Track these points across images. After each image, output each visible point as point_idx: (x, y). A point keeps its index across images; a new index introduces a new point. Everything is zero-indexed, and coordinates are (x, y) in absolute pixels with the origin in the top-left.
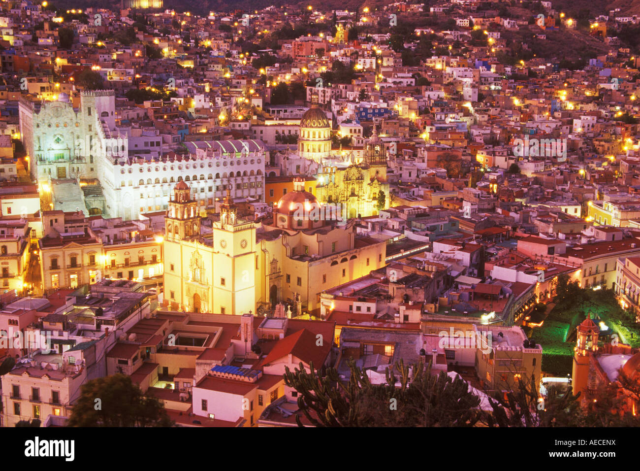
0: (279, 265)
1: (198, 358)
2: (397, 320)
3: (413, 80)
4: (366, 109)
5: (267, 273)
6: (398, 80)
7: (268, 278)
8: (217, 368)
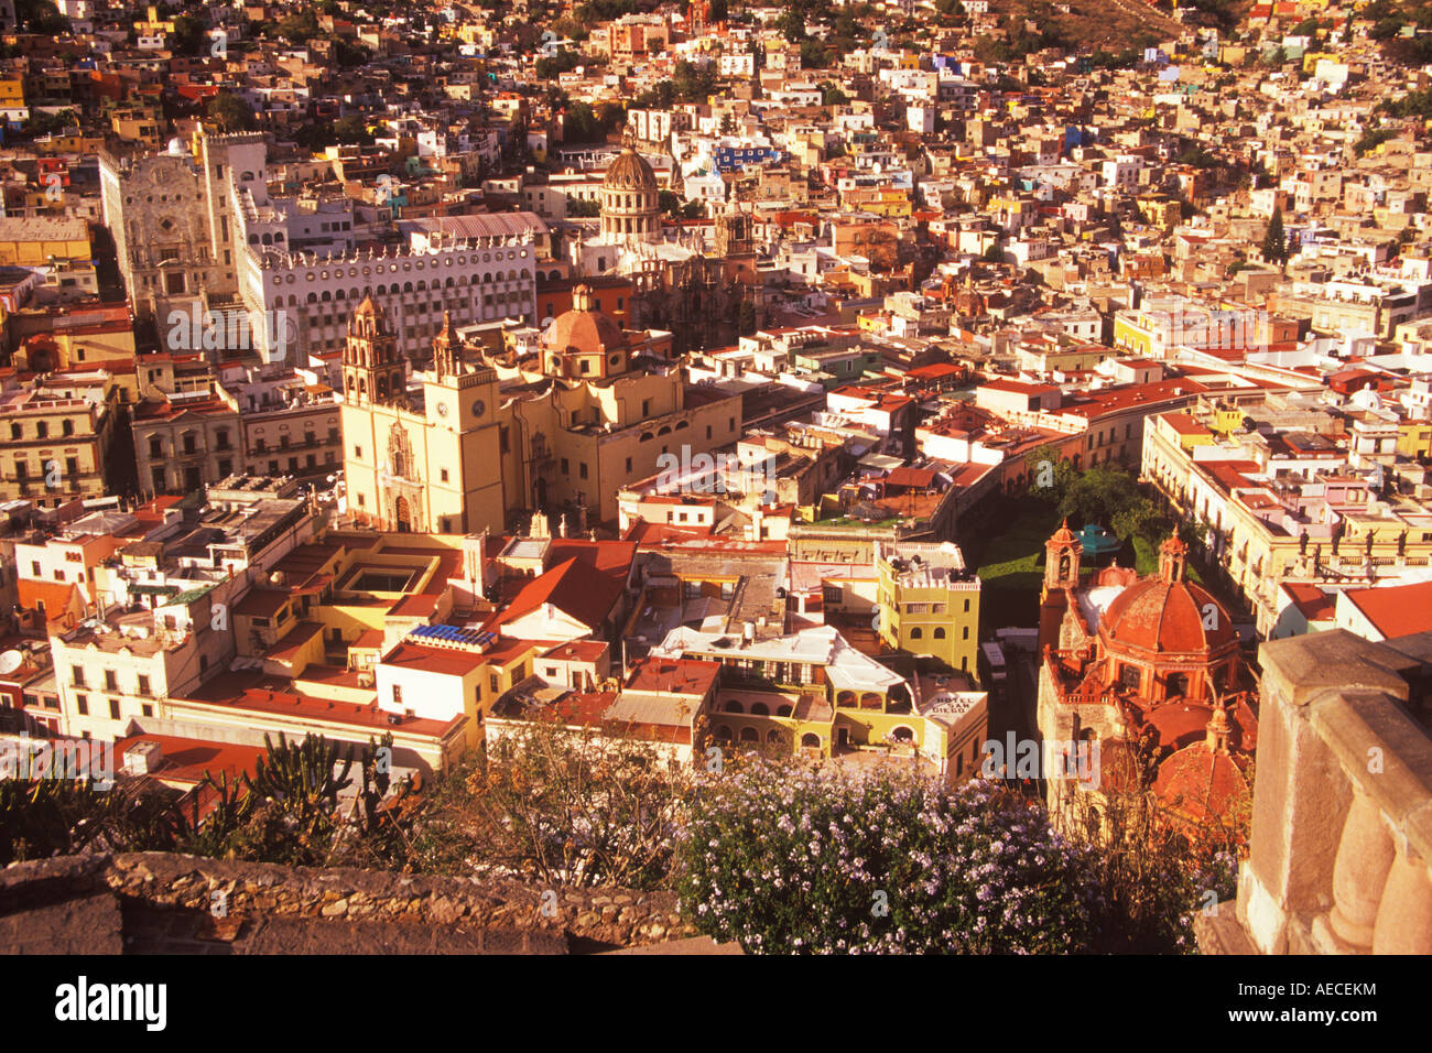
0: (549, 442)
1: (390, 613)
2: (748, 536)
3: (819, 95)
4: (730, 151)
5: (526, 458)
6: (791, 96)
7: (527, 467)
8: (421, 631)
